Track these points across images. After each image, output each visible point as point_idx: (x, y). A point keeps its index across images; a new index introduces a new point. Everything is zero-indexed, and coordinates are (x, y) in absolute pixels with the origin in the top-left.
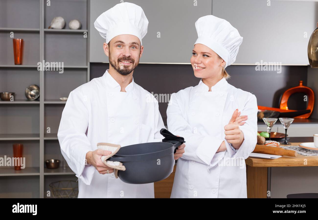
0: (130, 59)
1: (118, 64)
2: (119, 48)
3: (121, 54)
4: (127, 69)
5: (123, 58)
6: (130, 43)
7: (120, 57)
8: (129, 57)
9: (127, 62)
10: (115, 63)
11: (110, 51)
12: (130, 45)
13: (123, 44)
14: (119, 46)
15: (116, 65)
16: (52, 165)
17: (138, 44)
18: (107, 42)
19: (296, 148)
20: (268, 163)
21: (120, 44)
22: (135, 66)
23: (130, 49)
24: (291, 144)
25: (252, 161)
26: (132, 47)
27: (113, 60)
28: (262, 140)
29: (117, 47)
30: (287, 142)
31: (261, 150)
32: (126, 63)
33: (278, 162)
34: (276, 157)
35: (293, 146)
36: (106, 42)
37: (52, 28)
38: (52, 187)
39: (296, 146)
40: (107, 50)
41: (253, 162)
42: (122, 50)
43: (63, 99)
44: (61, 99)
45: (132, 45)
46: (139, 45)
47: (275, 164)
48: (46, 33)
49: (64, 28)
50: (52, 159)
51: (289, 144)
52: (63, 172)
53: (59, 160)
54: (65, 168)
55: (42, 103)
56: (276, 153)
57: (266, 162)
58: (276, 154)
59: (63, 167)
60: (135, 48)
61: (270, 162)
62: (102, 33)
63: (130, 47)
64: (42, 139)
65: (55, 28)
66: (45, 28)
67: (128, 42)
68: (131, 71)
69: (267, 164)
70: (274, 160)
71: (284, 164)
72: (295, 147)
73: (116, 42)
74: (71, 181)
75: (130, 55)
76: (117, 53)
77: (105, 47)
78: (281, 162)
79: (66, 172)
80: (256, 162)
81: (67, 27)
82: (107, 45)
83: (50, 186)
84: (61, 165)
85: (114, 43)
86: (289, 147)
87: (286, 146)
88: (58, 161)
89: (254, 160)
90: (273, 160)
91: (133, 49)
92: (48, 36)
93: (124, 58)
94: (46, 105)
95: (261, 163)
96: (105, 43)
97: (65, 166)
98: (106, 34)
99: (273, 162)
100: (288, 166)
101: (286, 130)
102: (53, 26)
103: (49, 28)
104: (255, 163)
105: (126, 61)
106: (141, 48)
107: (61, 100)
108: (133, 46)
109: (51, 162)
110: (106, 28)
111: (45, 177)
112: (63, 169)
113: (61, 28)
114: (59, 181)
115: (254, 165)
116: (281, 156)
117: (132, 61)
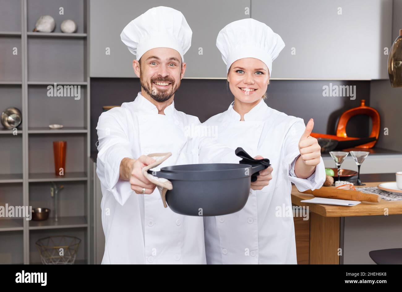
0: (168, 80)
1: (152, 87)
2: (153, 66)
3: (155, 73)
4: (164, 93)
5: (158, 78)
6: (167, 59)
7: (153, 77)
8: (167, 77)
9: (165, 84)
10: (148, 84)
11: (142, 69)
12: (167, 62)
13: (158, 60)
14: (153, 63)
15: (149, 88)
16: (40, 216)
17: (178, 60)
18: (138, 59)
19: (374, 191)
20: (345, 211)
21: (154, 60)
22: (175, 89)
23: (167, 67)
24: (365, 185)
25: (325, 210)
26: (171, 64)
27: (146, 81)
28: (329, 180)
29: (150, 64)
30: (360, 182)
31: (333, 195)
32: (163, 85)
33: (357, 210)
34: (355, 203)
35: (369, 188)
36: (136, 59)
37: (38, 31)
38: (40, 245)
39: (372, 187)
40: (137, 69)
41: (327, 211)
42: (156, 68)
43: (53, 126)
44: (51, 126)
45: (169, 61)
46: (179, 62)
47: (354, 212)
48: (29, 37)
49: (53, 31)
50: (39, 208)
51: (363, 185)
52: (54, 224)
53: (48, 209)
54: (56, 220)
55: (25, 132)
56: (354, 198)
57: (342, 211)
58: (353, 200)
59: (54, 218)
60: (174, 65)
61: (348, 211)
62: (130, 48)
63: (168, 64)
64: (26, 181)
65: (41, 31)
66: (28, 31)
67: (164, 58)
68: (170, 96)
69: (343, 212)
70: (353, 207)
71: (365, 213)
72: (372, 189)
73: (150, 58)
74: (64, 236)
75: (168, 75)
76: (150, 72)
77: (136, 65)
78: (361, 209)
79: (59, 224)
80: (331, 210)
81: (57, 29)
82: (138, 62)
83: (36, 244)
84: (51, 215)
85: (147, 60)
86: (365, 188)
87: (360, 188)
88: (47, 211)
89: (328, 209)
90: (351, 208)
91: (171, 67)
92: (32, 41)
93: (160, 78)
94: (30, 135)
95: (336, 212)
96: (135, 61)
97: (56, 216)
98: (136, 48)
99: (351, 210)
100: (370, 214)
101: (359, 166)
102: (40, 28)
103: (34, 30)
104: (329, 212)
105: (163, 82)
106: (183, 65)
107: (50, 129)
108: (172, 62)
109: (38, 211)
110: (136, 41)
111: (31, 232)
112: (54, 221)
113: (50, 30)
114: (49, 237)
115: (328, 215)
116: (360, 202)
117: (170, 82)
